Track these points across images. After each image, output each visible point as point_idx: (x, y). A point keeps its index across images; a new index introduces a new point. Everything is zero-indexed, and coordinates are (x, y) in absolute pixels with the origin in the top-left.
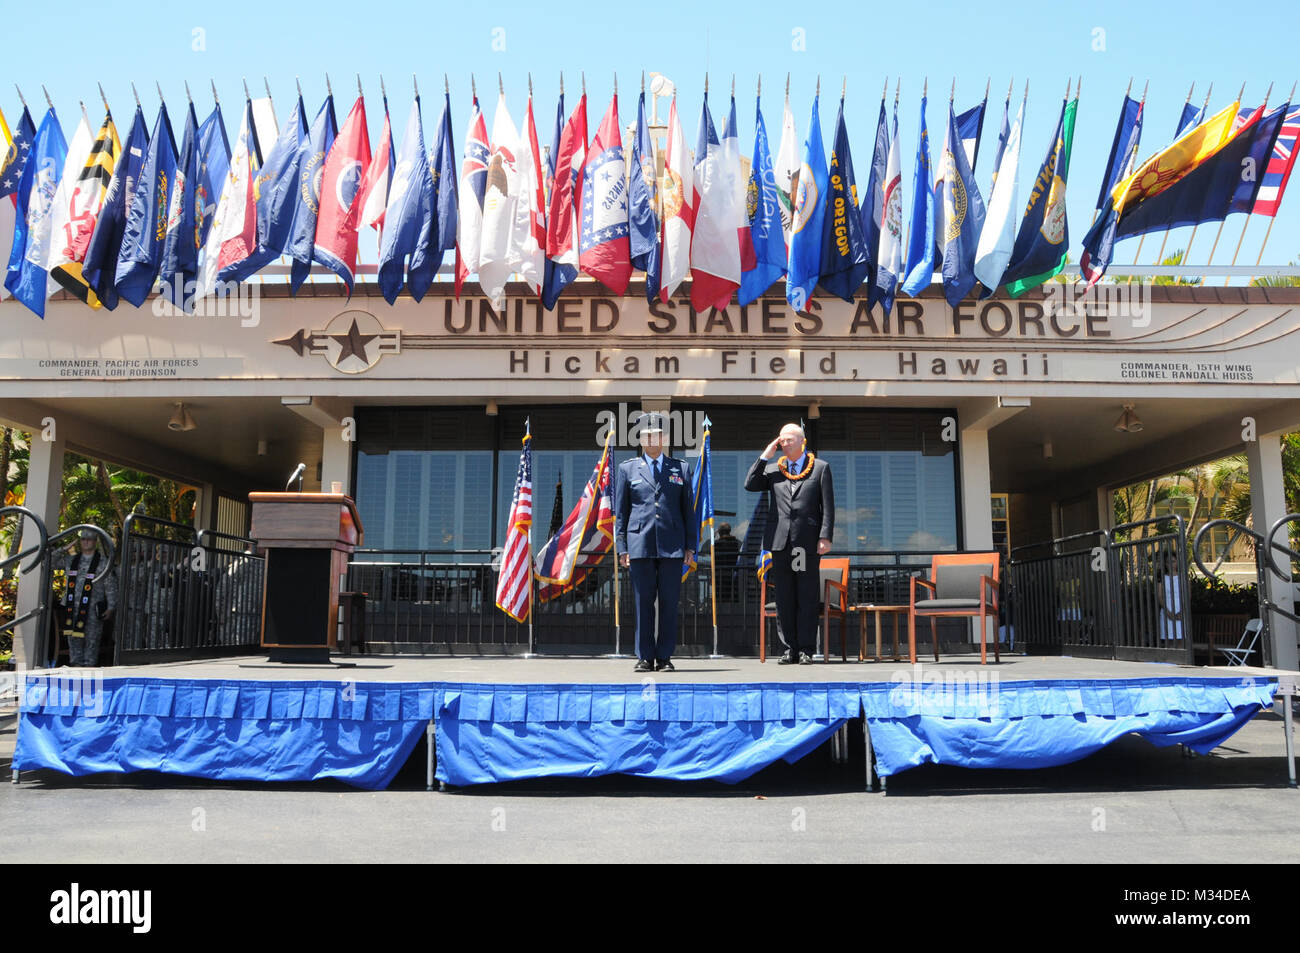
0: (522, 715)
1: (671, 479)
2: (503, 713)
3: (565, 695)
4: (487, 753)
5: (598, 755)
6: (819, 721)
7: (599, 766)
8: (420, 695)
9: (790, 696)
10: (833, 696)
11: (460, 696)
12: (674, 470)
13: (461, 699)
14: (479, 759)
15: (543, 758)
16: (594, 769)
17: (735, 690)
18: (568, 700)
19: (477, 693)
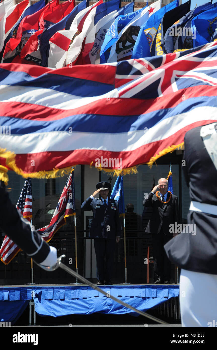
0: (64, 297)
1: (112, 208)
2: (57, 296)
3: (78, 290)
4: (52, 309)
5: (90, 308)
6: (165, 297)
7: (91, 311)
8: (27, 291)
9: (155, 290)
10: (170, 290)
11: (42, 291)
12: (113, 204)
13: (42, 292)
14: (50, 311)
15: (71, 310)
16: (89, 312)
17: (136, 288)
18: (79, 292)
19: (48, 290)
